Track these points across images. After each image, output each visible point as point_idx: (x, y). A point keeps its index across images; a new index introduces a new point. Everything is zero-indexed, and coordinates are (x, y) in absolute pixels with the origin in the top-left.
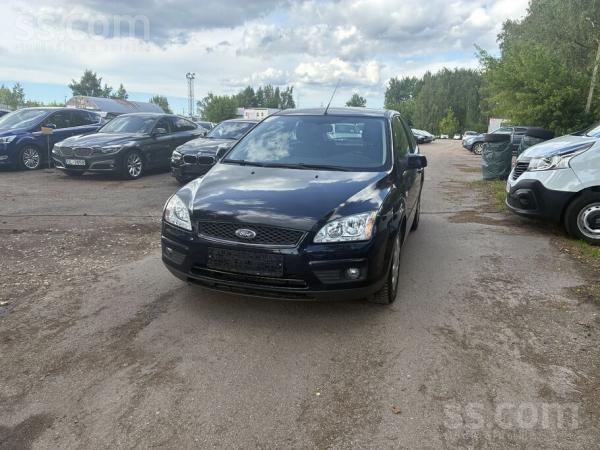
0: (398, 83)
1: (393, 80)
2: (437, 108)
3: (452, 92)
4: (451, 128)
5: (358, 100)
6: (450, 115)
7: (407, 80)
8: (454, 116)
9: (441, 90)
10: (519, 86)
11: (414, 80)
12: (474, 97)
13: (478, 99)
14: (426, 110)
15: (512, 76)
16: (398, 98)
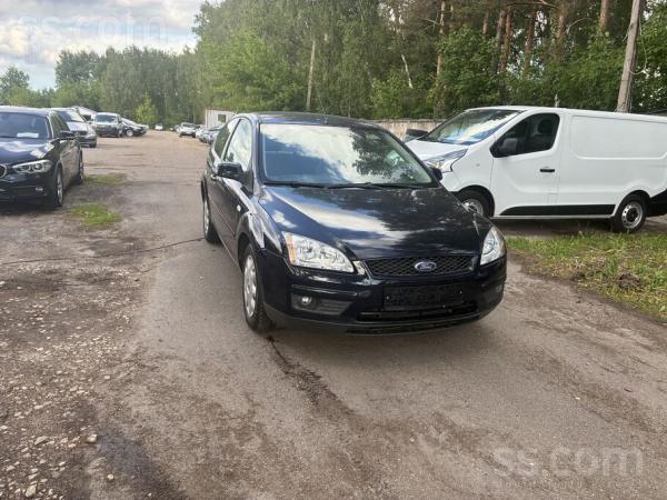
0: (71, 56)
1: (64, 53)
2: (130, 92)
3: (144, 74)
4: (150, 117)
5: (17, 75)
6: (148, 102)
7: (84, 55)
8: (152, 103)
9: (132, 72)
10: (246, 79)
11: (93, 55)
12: (170, 83)
13: (175, 85)
14: (117, 93)
15: (240, 67)
16: (76, 77)
